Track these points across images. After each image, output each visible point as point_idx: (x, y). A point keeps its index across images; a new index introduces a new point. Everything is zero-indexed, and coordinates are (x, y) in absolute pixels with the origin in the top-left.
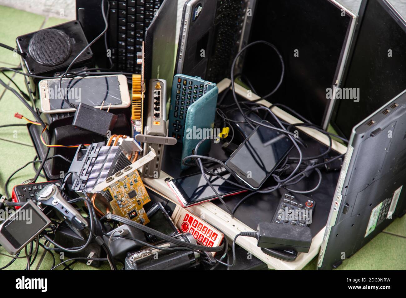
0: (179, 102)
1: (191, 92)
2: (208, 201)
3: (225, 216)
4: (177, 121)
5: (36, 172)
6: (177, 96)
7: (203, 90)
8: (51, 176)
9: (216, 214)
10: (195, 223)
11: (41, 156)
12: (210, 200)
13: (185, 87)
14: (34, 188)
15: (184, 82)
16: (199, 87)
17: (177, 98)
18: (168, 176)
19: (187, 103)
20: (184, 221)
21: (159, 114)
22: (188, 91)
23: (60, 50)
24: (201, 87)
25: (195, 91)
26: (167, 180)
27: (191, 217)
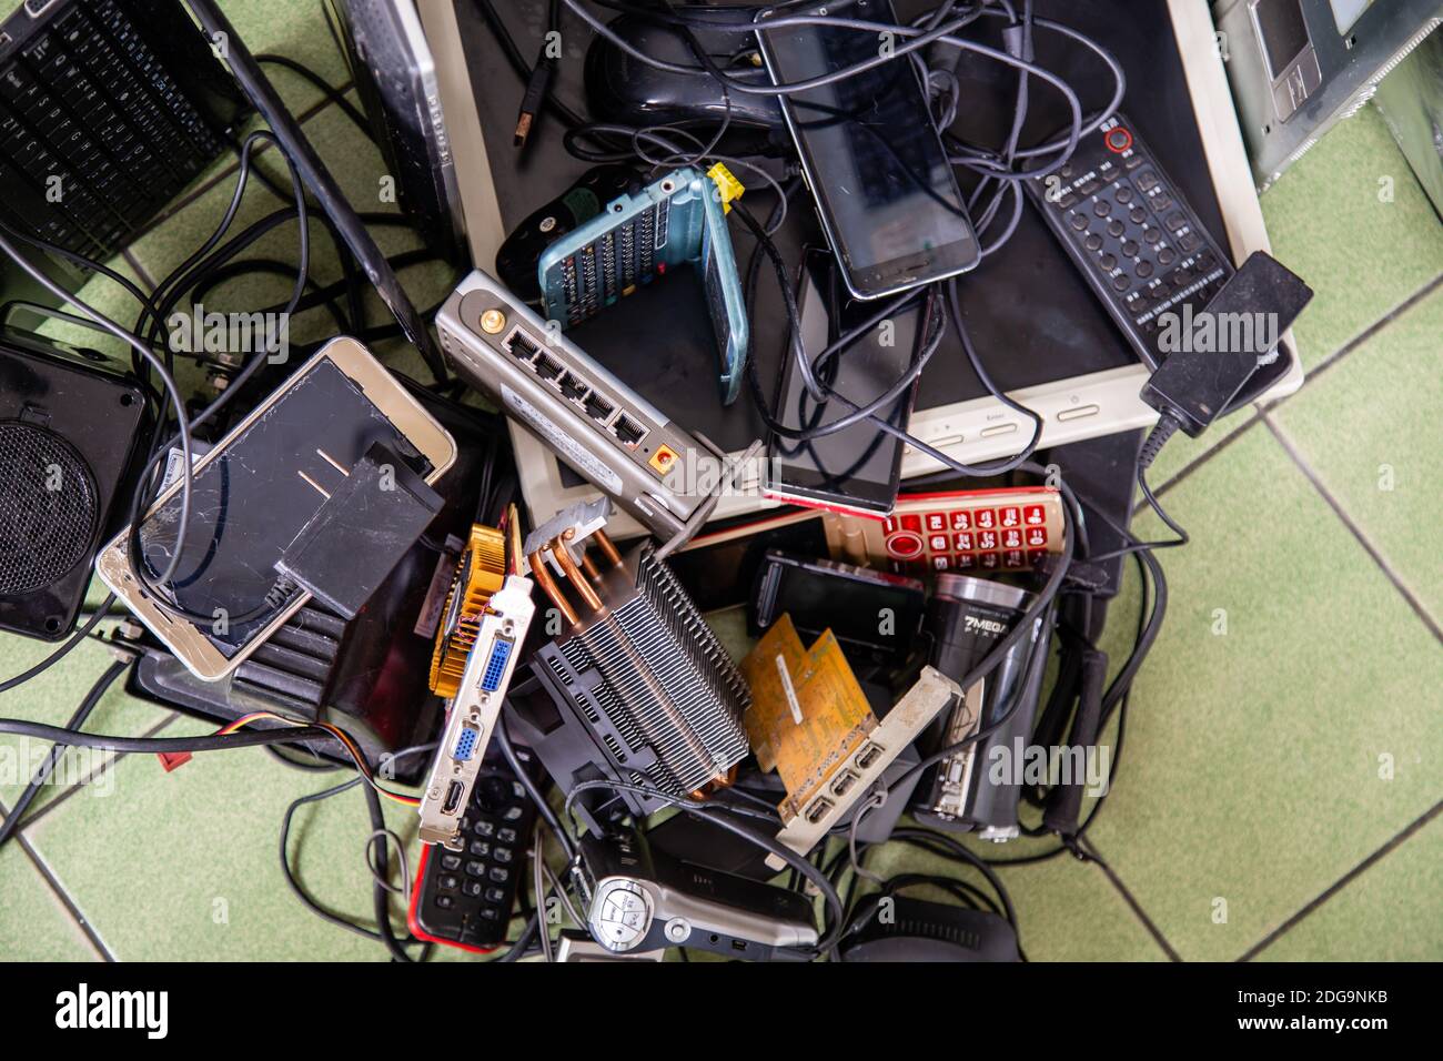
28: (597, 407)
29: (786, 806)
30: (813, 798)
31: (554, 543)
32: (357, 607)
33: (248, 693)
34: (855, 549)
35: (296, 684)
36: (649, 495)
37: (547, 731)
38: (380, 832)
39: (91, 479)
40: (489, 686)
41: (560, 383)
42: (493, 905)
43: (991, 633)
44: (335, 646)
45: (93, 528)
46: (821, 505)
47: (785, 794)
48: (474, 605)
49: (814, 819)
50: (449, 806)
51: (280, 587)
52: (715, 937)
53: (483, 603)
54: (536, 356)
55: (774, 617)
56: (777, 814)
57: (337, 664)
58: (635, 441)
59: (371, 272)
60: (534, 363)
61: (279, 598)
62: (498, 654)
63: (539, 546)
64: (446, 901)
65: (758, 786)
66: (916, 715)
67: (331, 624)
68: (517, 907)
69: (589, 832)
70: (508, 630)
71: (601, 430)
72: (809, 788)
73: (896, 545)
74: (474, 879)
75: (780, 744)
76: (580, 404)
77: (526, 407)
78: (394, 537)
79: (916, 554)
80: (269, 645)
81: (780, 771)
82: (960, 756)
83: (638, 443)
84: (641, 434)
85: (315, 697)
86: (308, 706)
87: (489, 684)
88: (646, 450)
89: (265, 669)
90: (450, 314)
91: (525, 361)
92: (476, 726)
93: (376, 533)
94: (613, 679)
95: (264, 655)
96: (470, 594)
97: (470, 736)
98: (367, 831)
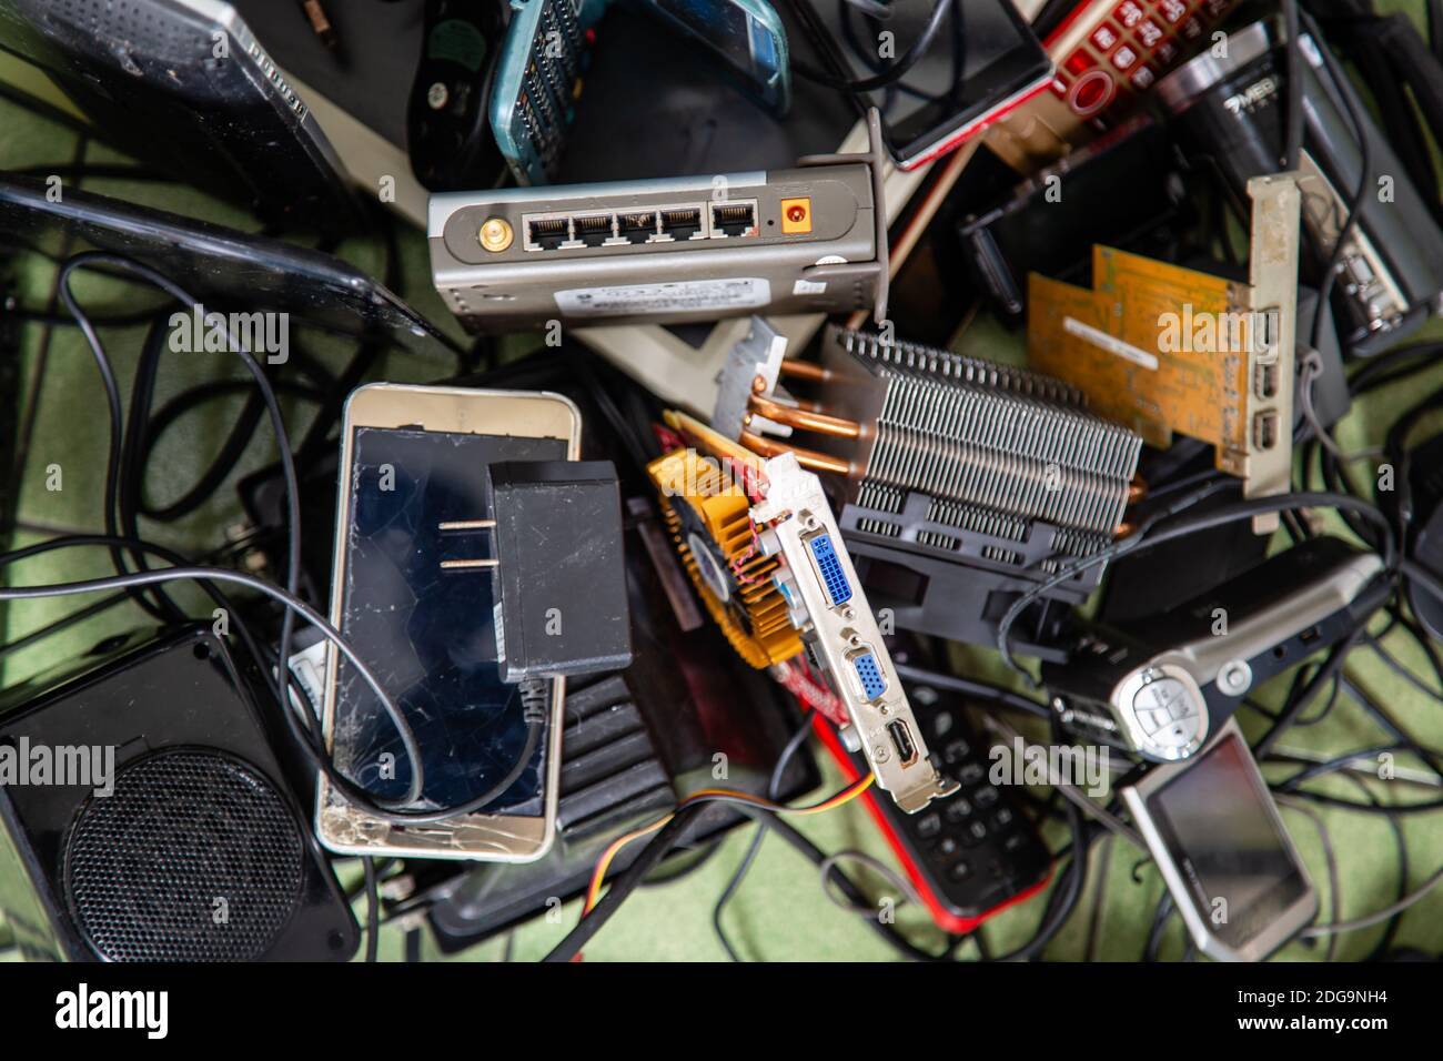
28: (681, 226)
29: (1225, 456)
30: (1249, 423)
31: (753, 408)
32: (627, 645)
33: (587, 835)
34: (1043, 144)
35: (629, 781)
36: (814, 266)
37: (918, 601)
38: (827, 865)
39: (241, 762)
40: (842, 596)
41: (621, 235)
42: (1009, 830)
43: (1268, 97)
44: (631, 709)
45: (288, 809)
46: (970, 130)
47: (1210, 449)
48: (736, 540)
49: (1268, 443)
50: (906, 755)
51: (530, 696)
52: (1277, 651)
53: (746, 527)
54: (571, 229)
55: (1022, 290)
56: (1224, 476)
57: (647, 724)
58: (751, 224)
59: (354, 282)
60: (576, 238)
61: (538, 708)
62: (822, 556)
63: (739, 426)
64: (961, 869)
65: (1170, 468)
66: (1281, 243)
67: (608, 690)
68: (1032, 813)
69: (1046, 667)
70: (811, 522)
71: (707, 243)
72: (1234, 418)
73: (1081, 102)
74: (966, 822)
75: (1157, 405)
76: (661, 238)
77: (601, 295)
78: (598, 542)
79: (1110, 90)
80: (567, 768)
81: (1184, 428)
82: (1348, 250)
83: (756, 223)
84: (749, 211)
85: (659, 777)
86: (661, 793)
87: (840, 593)
88: (771, 223)
89: (584, 794)
90: (447, 268)
91: (565, 246)
92: (863, 649)
93: (577, 554)
94: (939, 489)
95: (571, 781)
96: (719, 533)
97: (867, 663)
98: (811, 877)
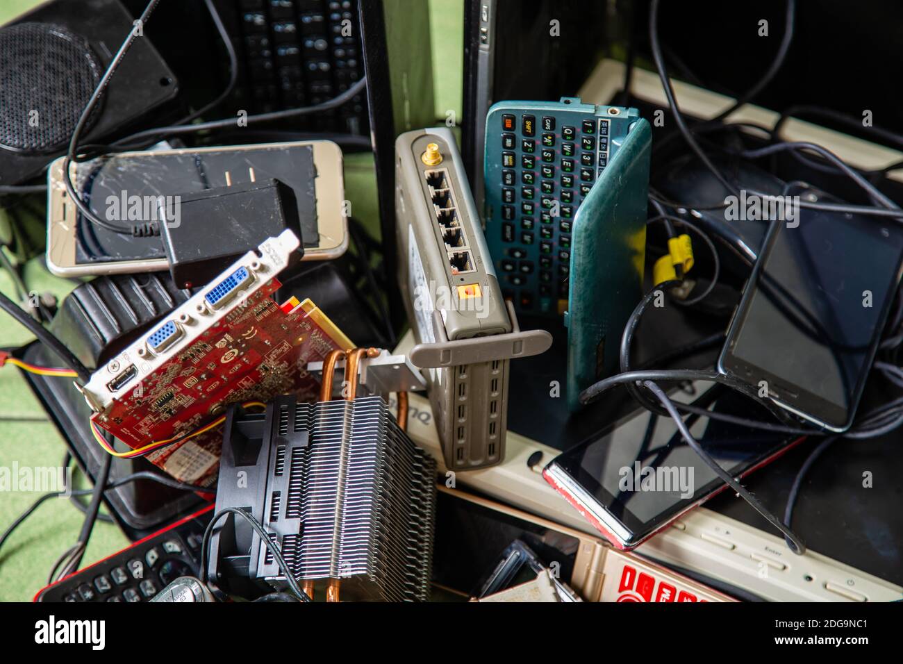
0: (513, 192)
1: (553, 153)
2: (696, 508)
3: (766, 548)
4: (512, 252)
5: (84, 512)
6: (504, 174)
7: (593, 141)
8: (136, 519)
9: (734, 547)
10: (663, 595)
11: (85, 453)
12: (700, 502)
13: (529, 142)
14: (102, 585)
15: (524, 125)
16: (579, 130)
17: (504, 180)
18: (534, 447)
19: (544, 189)
20: (620, 591)
21: (465, 255)
22: (542, 152)
23: (66, 90)
24: (585, 129)
25: (567, 148)
26: (535, 459)
27: (642, 576)
50: (114, 386)
54: (442, 190)
61: (141, 230)
76: (443, 229)
78: (247, 236)
83: (461, 272)
88: (462, 280)
91: (431, 188)
93: (238, 225)
